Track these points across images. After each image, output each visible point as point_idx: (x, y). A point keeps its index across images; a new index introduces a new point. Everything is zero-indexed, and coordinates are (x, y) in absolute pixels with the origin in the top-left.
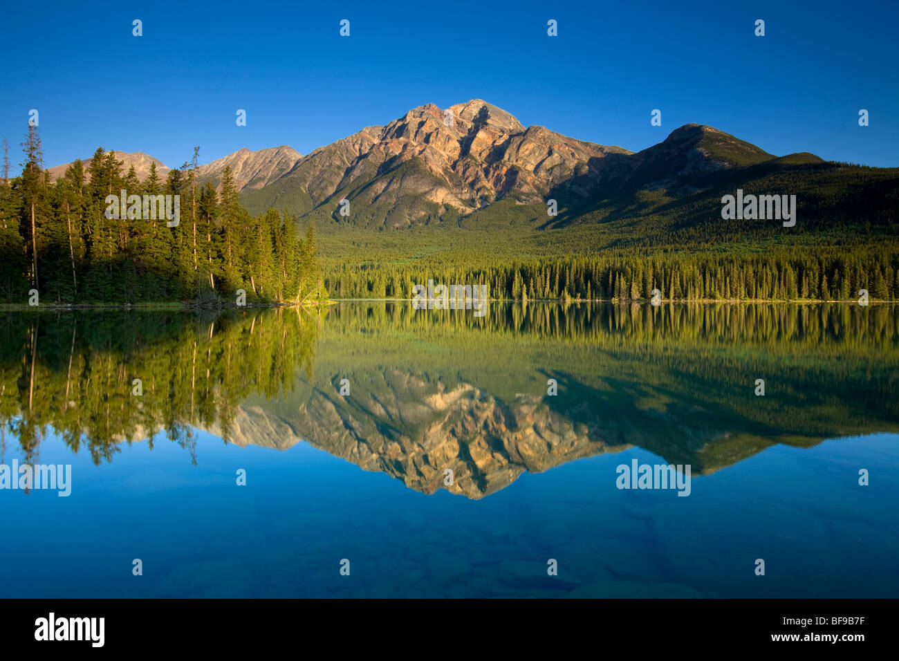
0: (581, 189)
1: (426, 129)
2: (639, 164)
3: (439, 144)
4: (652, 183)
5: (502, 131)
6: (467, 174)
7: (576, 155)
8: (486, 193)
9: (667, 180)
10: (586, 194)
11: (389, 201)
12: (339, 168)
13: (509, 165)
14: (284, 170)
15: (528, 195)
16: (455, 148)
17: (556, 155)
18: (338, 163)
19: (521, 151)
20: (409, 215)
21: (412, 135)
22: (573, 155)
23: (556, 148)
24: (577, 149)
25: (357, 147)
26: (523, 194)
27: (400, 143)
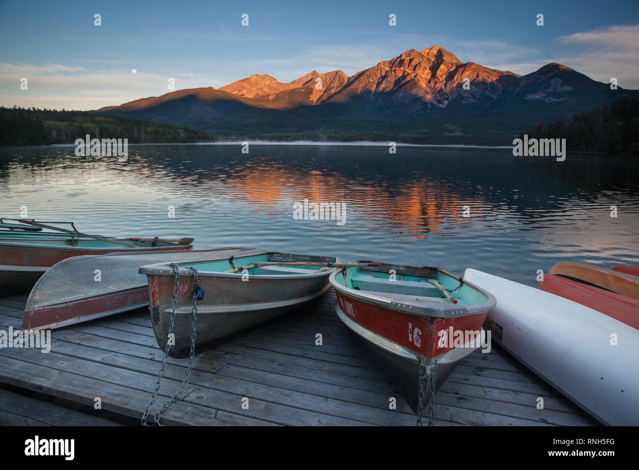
0: (493, 95)
1: (413, 63)
2: (523, 83)
3: (421, 71)
4: (531, 94)
5: (452, 64)
6: (436, 86)
7: (490, 77)
8: (447, 97)
9: (539, 93)
10: (495, 98)
11: (404, 101)
12: (372, 83)
13: (457, 82)
14: (343, 83)
15: (467, 98)
16: (428, 73)
17: (480, 77)
18: (372, 81)
19: (463, 75)
20: (415, 108)
21: (407, 66)
22: (488, 77)
23: (480, 73)
24: (490, 73)
25: (379, 72)
26: (464, 97)
27: (401, 70)
